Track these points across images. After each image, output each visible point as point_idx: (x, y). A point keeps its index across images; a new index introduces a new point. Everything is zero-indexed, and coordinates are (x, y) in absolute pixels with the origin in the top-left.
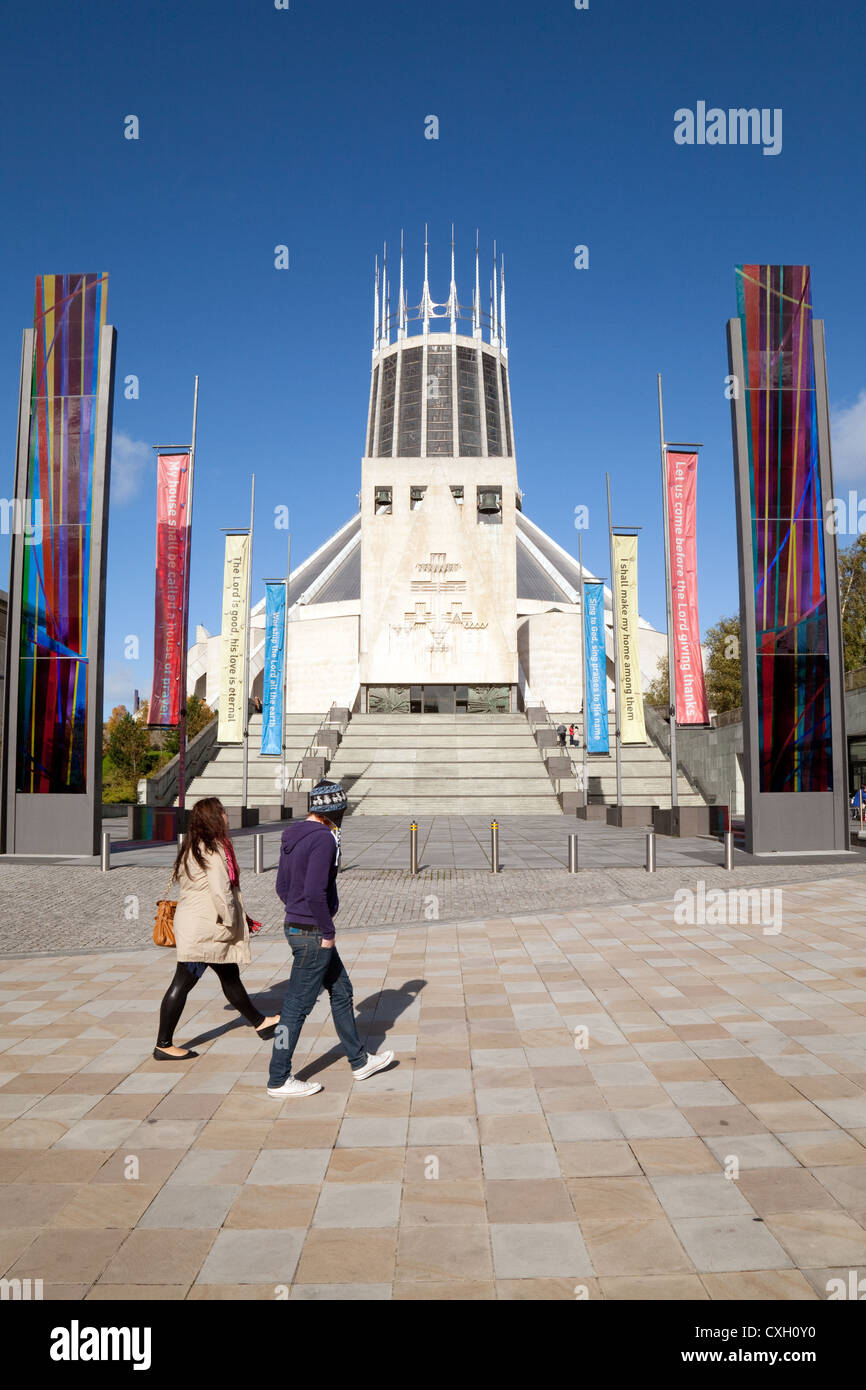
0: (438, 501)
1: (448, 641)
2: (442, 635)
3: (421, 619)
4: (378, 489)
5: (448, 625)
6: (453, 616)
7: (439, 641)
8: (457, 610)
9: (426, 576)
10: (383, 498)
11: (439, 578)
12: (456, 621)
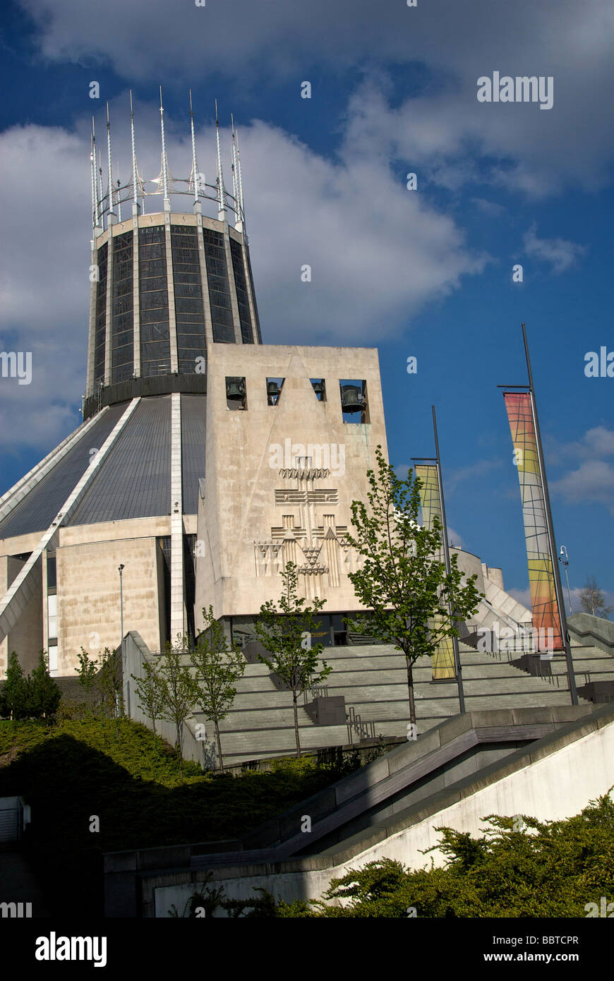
0: (298, 398)
1: (323, 560)
2: (314, 554)
3: (290, 535)
4: (230, 381)
5: (320, 542)
6: (326, 531)
7: (312, 561)
8: (329, 524)
9: (293, 484)
10: (237, 394)
11: (307, 487)
12: (330, 536)
